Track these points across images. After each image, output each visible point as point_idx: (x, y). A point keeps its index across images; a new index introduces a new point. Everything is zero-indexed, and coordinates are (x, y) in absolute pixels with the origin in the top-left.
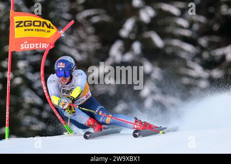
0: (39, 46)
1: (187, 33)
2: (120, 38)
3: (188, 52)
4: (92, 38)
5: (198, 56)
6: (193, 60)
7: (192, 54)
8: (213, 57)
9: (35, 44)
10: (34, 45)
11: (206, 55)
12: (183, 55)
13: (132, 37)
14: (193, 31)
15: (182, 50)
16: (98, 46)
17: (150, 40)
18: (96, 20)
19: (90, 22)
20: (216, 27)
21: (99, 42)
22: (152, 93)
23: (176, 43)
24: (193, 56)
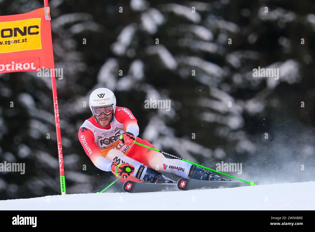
0: (10, 67)
1: (210, 48)
2: (112, 55)
3: (212, 76)
4: (73, 56)
5: (227, 80)
6: (219, 88)
7: (218, 78)
8: (248, 83)
10: (3, 66)
11: (237, 79)
12: (205, 80)
13: (131, 54)
14: (219, 44)
15: (204, 72)
16: (81, 67)
17: (156, 58)
18: (77, 29)
19: (70, 33)
20: (253, 39)
21: (82, 61)
22: (161, 135)
23: (195, 61)
24: (219, 81)
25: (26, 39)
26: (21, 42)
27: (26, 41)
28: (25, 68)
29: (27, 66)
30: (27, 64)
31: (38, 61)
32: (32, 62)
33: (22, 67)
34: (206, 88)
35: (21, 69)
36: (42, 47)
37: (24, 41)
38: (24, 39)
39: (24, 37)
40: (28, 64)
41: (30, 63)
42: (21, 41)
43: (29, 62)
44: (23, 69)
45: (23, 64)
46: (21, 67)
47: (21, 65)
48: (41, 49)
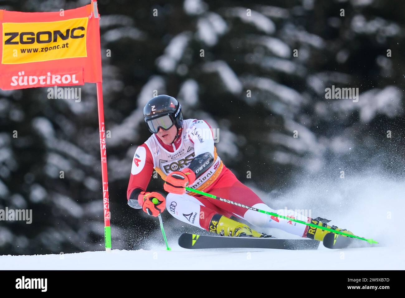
0: (45, 80)
1: (286, 67)
3: (287, 104)
5: (306, 110)
6: (297, 120)
7: (296, 107)
9: (38, 76)
10: (36, 78)
11: (321, 109)
12: (278, 108)
14: (298, 63)
15: (277, 99)
17: (216, 77)
20: (342, 57)
23: (265, 84)
24: (296, 111)
25: (67, 44)
26: (61, 48)
27: (67, 47)
28: (64, 82)
29: (66, 79)
30: (67, 76)
31: (81, 72)
32: (73, 74)
33: (61, 80)
34: (280, 120)
35: (59, 82)
36: (88, 55)
37: (64, 46)
38: (65, 44)
39: (65, 42)
40: (69, 76)
41: (71, 75)
42: (61, 46)
43: (70, 73)
44: (62, 82)
45: (62, 76)
46: (59, 80)
47: (59, 77)
48: (86, 56)
